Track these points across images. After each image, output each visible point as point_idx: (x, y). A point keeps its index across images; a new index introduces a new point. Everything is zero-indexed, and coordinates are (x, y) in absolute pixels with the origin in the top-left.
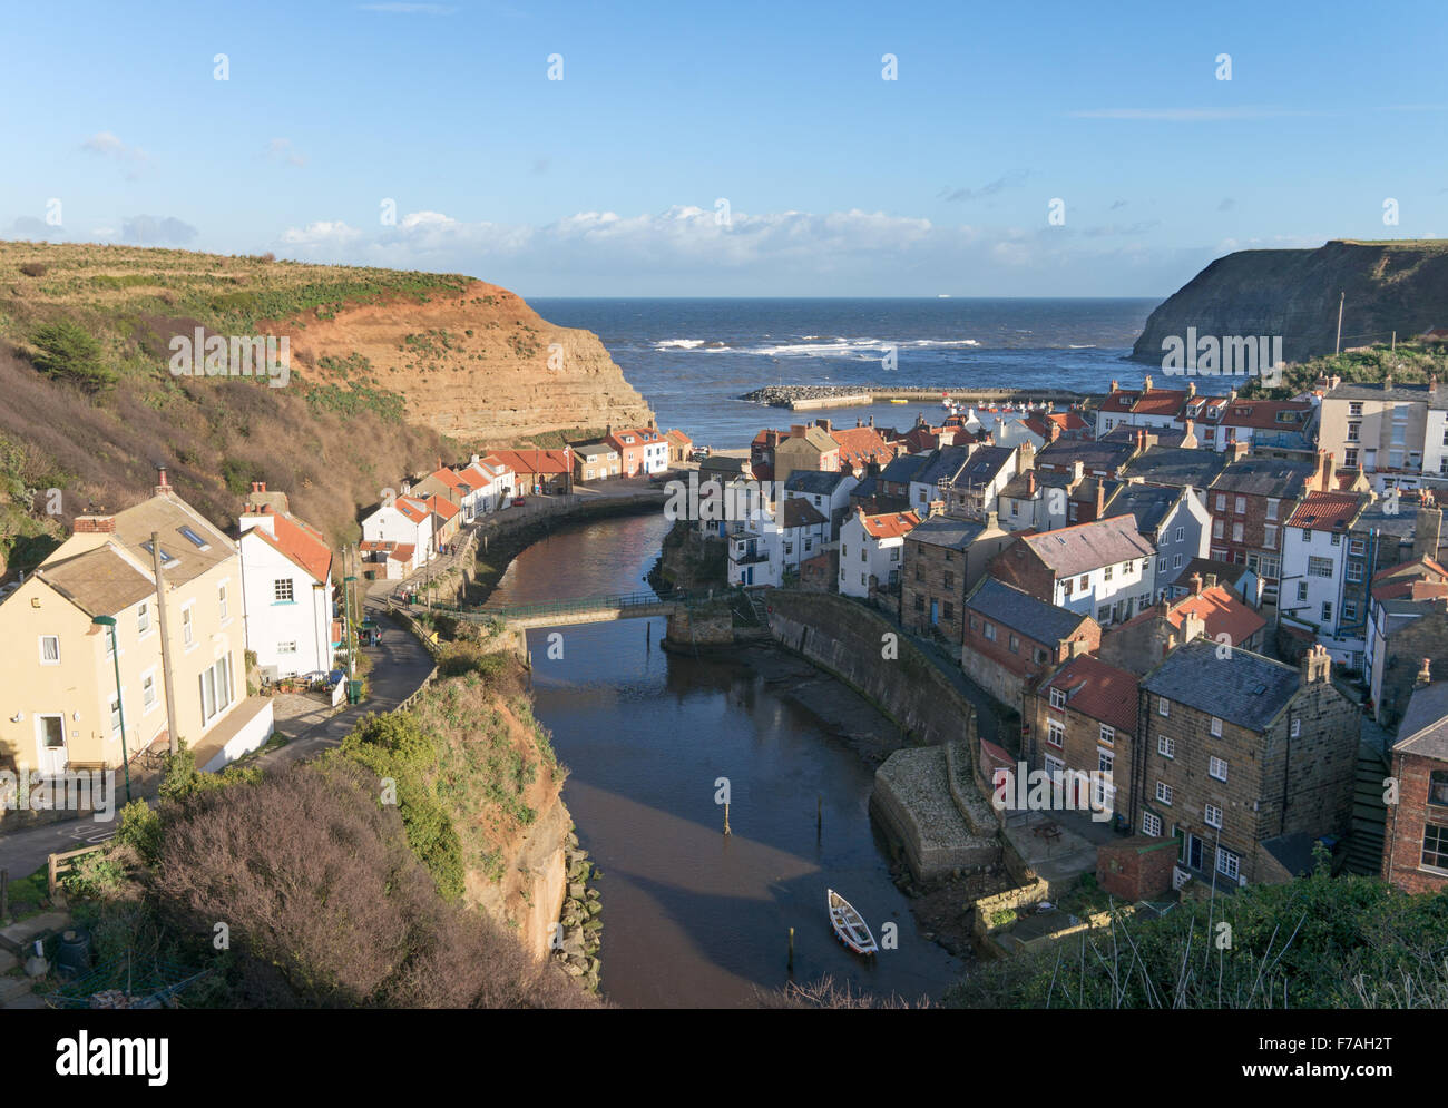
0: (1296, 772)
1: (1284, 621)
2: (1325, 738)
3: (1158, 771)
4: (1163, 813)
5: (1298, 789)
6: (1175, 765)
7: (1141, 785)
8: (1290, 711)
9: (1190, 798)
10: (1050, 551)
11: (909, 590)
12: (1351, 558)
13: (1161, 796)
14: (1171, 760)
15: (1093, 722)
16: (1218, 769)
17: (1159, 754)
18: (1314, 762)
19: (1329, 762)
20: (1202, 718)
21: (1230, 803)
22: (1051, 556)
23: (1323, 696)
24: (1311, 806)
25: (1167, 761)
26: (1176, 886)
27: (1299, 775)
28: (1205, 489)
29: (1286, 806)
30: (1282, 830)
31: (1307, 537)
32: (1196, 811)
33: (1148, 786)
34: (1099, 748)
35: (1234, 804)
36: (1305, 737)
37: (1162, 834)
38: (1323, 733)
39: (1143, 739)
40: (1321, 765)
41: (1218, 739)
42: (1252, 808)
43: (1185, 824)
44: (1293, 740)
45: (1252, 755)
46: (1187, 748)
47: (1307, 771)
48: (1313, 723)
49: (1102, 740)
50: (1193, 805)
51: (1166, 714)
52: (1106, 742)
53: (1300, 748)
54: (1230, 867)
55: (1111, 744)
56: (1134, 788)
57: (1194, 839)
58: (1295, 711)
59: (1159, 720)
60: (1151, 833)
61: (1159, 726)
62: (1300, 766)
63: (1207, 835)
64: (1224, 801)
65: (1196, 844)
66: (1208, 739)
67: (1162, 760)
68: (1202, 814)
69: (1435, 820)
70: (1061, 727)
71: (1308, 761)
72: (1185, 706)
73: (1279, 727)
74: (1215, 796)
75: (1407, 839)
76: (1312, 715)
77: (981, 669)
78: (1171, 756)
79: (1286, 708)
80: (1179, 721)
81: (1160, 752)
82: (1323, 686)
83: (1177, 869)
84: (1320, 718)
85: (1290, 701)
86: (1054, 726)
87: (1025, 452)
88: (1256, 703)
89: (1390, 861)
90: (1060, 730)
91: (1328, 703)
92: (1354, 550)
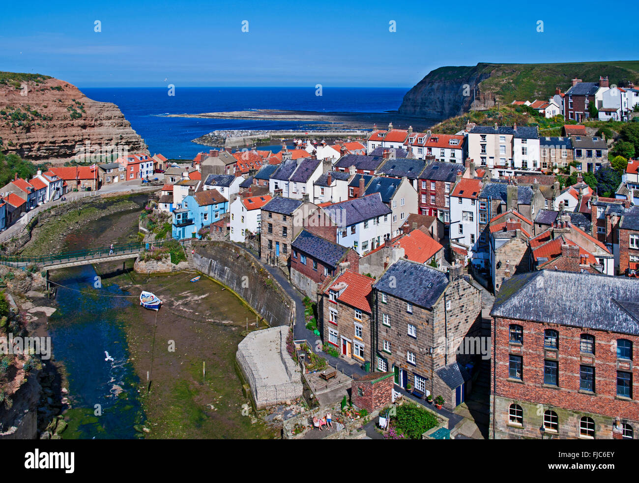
0: (451, 329)
1: (452, 245)
2: (464, 309)
3: (383, 333)
4: (387, 357)
6: (392, 330)
7: (375, 343)
8: (445, 296)
9: (400, 348)
11: (264, 238)
12: (481, 212)
13: (386, 348)
14: (389, 327)
15: (352, 308)
16: (411, 331)
17: (384, 325)
18: (460, 323)
19: (467, 322)
20: (403, 303)
21: (419, 350)
23: (461, 286)
25: (388, 328)
26: (393, 400)
28: (416, 178)
30: (446, 363)
31: (460, 202)
32: (403, 355)
33: (379, 342)
34: (355, 323)
35: (421, 350)
36: (454, 309)
37: (387, 370)
38: (463, 306)
39: (375, 317)
40: (464, 323)
41: (411, 314)
42: (430, 351)
43: (398, 364)
44: (448, 312)
45: (427, 322)
46: (397, 320)
47: (457, 328)
48: (457, 301)
49: (356, 318)
50: (401, 352)
51: (386, 302)
52: (358, 319)
53: (451, 316)
54: (422, 386)
55: (360, 320)
56: (372, 344)
57: (404, 372)
58: (447, 295)
59: (383, 305)
60: (382, 370)
61: (383, 309)
62: (452, 326)
63: (410, 368)
64: (416, 349)
65: (405, 374)
66: (407, 314)
67: (385, 328)
68: (406, 357)
69: (514, 351)
70: (336, 312)
71: (456, 323)
72: (394, 296)
73: (439, 306)
74: (412, 346)
75: (501, 363)
76: (457, 297)
77: (300, 281)
78: (389, 325)
79: (443, 294)
80: (392, 305)
81: (384, 323)
82: (460, 281)
83: (393, 390)
84: (460, 299)
85: (445, 291)
86: (332, 312)
87: (327, 162)
88: (429, 293)
89: (495, 377)
90: (335, 313)
91: (464, 289)
92: (482, 208)
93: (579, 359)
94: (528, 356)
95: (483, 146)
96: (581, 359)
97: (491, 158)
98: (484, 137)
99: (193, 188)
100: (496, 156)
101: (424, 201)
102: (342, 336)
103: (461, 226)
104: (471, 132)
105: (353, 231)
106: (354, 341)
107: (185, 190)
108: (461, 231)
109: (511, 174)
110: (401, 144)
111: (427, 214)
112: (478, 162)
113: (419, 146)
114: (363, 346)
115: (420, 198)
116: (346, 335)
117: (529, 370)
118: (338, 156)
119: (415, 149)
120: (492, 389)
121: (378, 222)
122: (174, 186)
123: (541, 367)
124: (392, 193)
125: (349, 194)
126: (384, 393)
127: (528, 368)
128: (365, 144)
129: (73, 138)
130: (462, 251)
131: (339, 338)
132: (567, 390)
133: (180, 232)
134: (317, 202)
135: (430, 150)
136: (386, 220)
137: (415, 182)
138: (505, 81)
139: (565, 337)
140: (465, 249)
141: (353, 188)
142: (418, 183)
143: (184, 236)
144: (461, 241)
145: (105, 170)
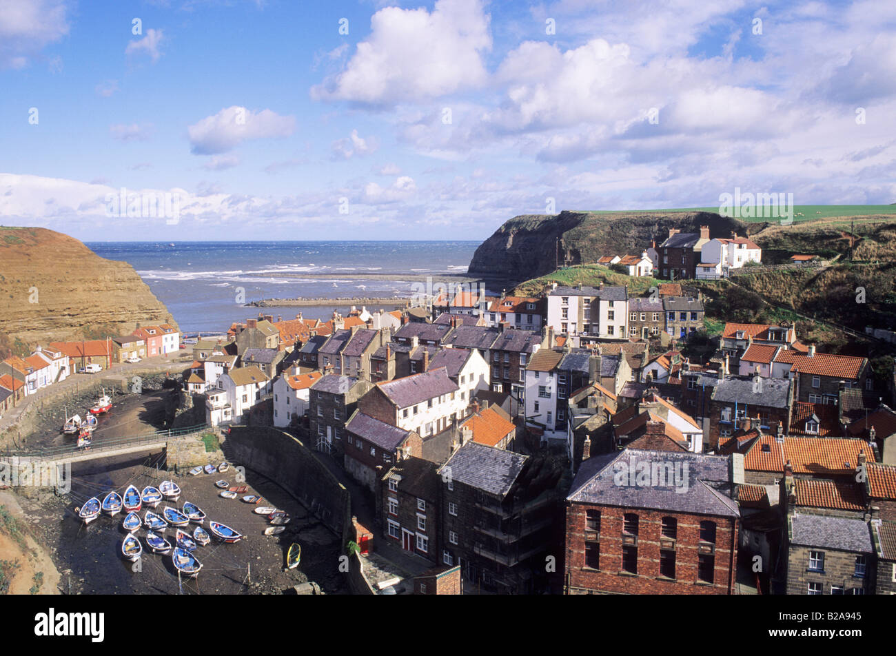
1: (528, 424)
3: (450, 524)
4: (453, 550)
6: (459, 520)
7: (440, 534)
9: (467, 539)
10: (395, 391)
11: (313, 421)
12: (559, 385)
13: (452, 540)
14: (456, 517)
15: (414, 498)
17: (450, 515)
25: (454, 518)
28: (488, 348)
31: (537, 376)
32: (471, 547)
33: (444, 534)
34: (418, 514)
39: (441, 505)
43: (465, 555)
46: (464, 509)
49: (419, 508)
50: (469, 543)
51: (452, 489)
52: (421, 509)
55: (424, 510)
56: (437, 535)
57: (470, 563)
59: (449, 494)
60: (447, 563)
61: (449, 497)
63: (477, 560)
67: (451, 517)
69: (590, 538)
70: (396, 502)
72: (461, 484)
75: (577, 551)
77: (356, 469)
78: (456, 515)
81: (450, 513)
86: (392, 503)
87: (385, 332)
89: (569, 565)
90: (396, 504)
92: (561, 381)
94: (605, 543)
95: (565, 310)
96: (661, 544)
97: (573, 323)
98: (566, 299)
99: (228, 365)
100: (579, 322)
101: (496, 375)
102: (403, 529)
103: (537, 403)
104: (552, 294)
105: (415, 411)
106: (417, 533)
107: (219, 368)
108: (537, 409)
111: (500, 390)
112: (558, 329)
113: (492, 312)
114: (427, 538)
115: (491, 372)
116: (409, 527)
117: (607, 558)
118: (398, 324)
119: (487, 315)
121: (444, 400)
122: (207, 363)
123: (620, 555)
124: (461, 367)
125: (411, 369)
126: (449, 589)
127: (604, 555)
130: (537, 430)
131: (400, 531)
132: (646, 577)
135: (504, 315)
136: (452, 397)
137: (487, 353)
139: (645, 521)
140: (541, 428)
144: (536, 420)
145: (120, 344)
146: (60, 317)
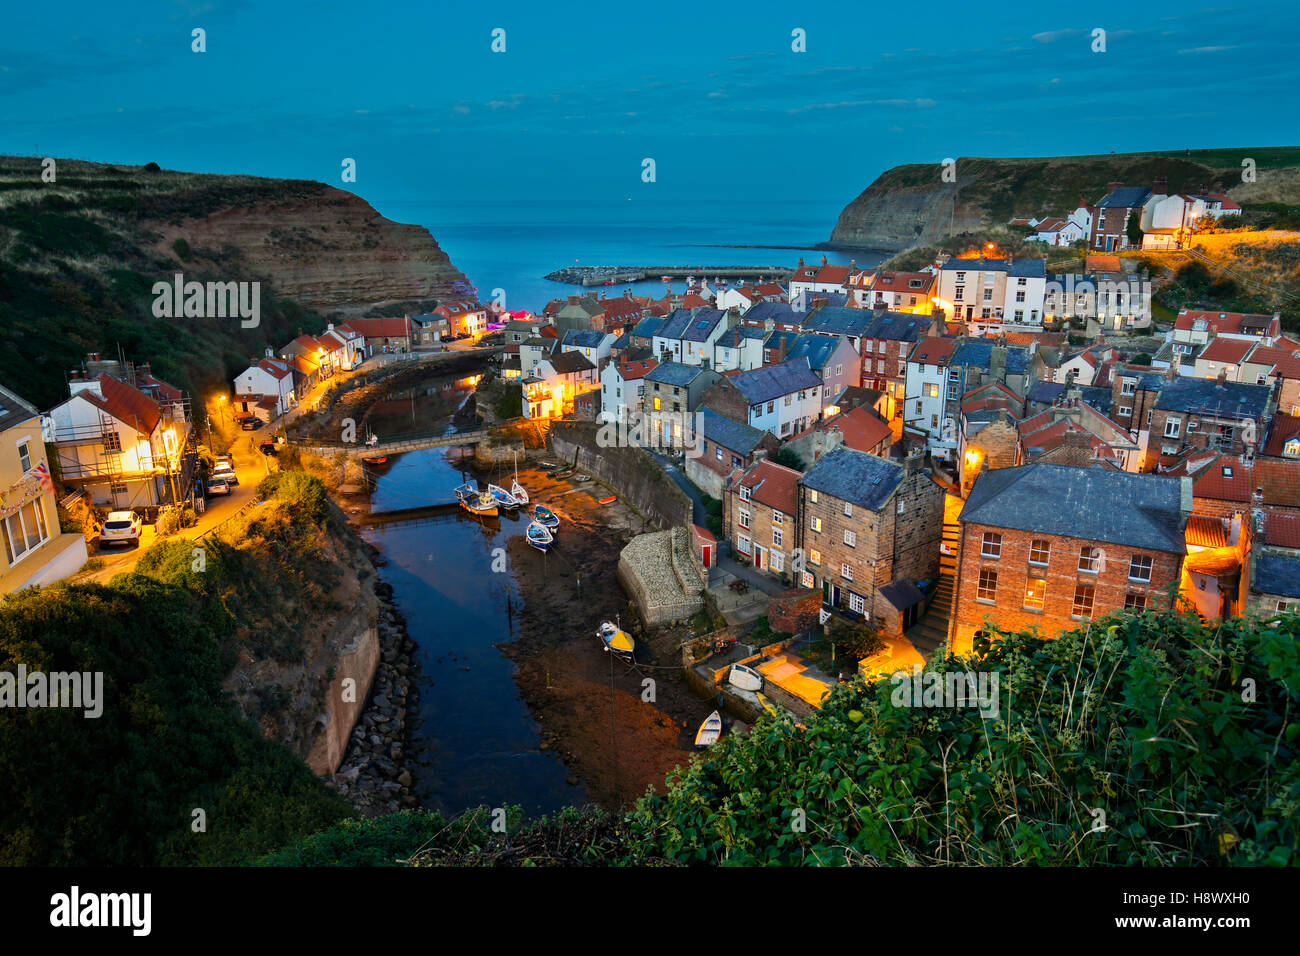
2: (921, 512)
3: (812, 541)
5: (903, 549)
6: (822, 537)
8: (897, 495)
9: (832, 559)
10: (747, 385)
12: (950, 383)
13: (813, 559)
14: (819, 533)
15: (769, 509)
16: (849, 539)
17: (813, 530)
18: (913, 530)
19: (924, 529)
20: (839, 502)
21: (857, 562)
22: (746, 389)
23: (919, 483)
24: (911, 560)
26: (822, 622)
27: (903, 540)
28: (859, 337)
29: (895, 561)
30: (892, 578)
31: (921, 370)
32: (836, 568)
33: (805, 552)
34: (773, 528)
35: (860, 562)
37: (814, 586)
38: (919, 509)
39: (801, 519)
40: (918, 531)
41: (850, 517)
42: (871, 565)
43: (829, 578)
44: (899, 515)
45: (871, 527)
46: (829, 525)
47: (909, 536)
48: (913, 503)
49: (775, 521)
50: (834, 564)
51: (815, 501)
52: (777, 522)
54: (859, 605)
55: (781, 523)
57: (835, 588)
58: (900, 495)
59: (811, 505)
60: (807, 587)
61: (811, 509)
63: (844, 584)
64: (854, 561)
65: (837, 591)
66: (843, 518)
67: (814, 534)
68: (840, 570)
69: (986, 567)
70: (748, 513)
71: (909, 529)
72: (828, 494)
73: (889, 507)
74: (848, 558)
75: (968, 581)
76: (912, 497)
77: (698, 473)
78: (820, 531)
79: (894, 493)
80: (824, 505)
81: (812, 528)
82: (919, 476)
83: (822, 610)
84: (917, 499)
85: (897, 488)
86: (743, 513)
87: (734, 313)
88: (874, 491)
89: (957, 597)
90: (747, 515)
91: (923, 488)
92: (952, 378)
93: (1075, 579)
94: (1007, 573)
95: (960, 288)
96: (1078, 579)
97: (968, 306)
98: (962, 275)
99: (548, 349)
100: (977, 303)
101: (868, 369)
102: (755, 544)
103: (920, 404)
104: (944, 267)
105: (771, 410)
106: (772, 551)
107: (537, 354)
108: (919, 411)
109: (997, 331)
110: (838, 287)
111: (872, 387)
113: (865, 290)
114: (783, 556)
115: (863, 365)
116: (762, 543)
117: (1004, 592)
118: (747, 304)
119: (858, 294)
120: (953, 612)
121: (804, 397)
122: (522, 347)
123: (1023, 589)
124: (825, 358)
125: (764, 359)
126: (810, 613)
127: (1002, 589)
128: (786, 287)
129: (369, 277)
130: (920, 437)
131: (752, 546)
132: (1054, 617)
133: (533, 409)
134: (719, 369)
135: (880, 295)
136: (814, 394)
137: (857, 342)
138: (998, 186)
139: (1059, 551)
140: (924, 434)
141: (769, 350)
142: (861, 343)
143: (539, 415)
144: (918, 424)
145: (420, 324)
146: (351, 291)
